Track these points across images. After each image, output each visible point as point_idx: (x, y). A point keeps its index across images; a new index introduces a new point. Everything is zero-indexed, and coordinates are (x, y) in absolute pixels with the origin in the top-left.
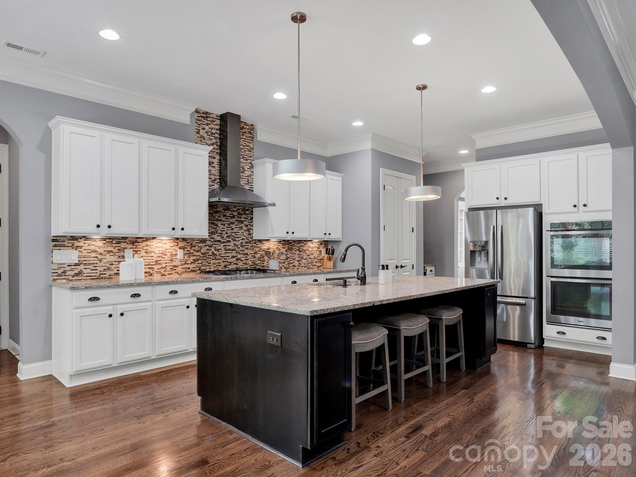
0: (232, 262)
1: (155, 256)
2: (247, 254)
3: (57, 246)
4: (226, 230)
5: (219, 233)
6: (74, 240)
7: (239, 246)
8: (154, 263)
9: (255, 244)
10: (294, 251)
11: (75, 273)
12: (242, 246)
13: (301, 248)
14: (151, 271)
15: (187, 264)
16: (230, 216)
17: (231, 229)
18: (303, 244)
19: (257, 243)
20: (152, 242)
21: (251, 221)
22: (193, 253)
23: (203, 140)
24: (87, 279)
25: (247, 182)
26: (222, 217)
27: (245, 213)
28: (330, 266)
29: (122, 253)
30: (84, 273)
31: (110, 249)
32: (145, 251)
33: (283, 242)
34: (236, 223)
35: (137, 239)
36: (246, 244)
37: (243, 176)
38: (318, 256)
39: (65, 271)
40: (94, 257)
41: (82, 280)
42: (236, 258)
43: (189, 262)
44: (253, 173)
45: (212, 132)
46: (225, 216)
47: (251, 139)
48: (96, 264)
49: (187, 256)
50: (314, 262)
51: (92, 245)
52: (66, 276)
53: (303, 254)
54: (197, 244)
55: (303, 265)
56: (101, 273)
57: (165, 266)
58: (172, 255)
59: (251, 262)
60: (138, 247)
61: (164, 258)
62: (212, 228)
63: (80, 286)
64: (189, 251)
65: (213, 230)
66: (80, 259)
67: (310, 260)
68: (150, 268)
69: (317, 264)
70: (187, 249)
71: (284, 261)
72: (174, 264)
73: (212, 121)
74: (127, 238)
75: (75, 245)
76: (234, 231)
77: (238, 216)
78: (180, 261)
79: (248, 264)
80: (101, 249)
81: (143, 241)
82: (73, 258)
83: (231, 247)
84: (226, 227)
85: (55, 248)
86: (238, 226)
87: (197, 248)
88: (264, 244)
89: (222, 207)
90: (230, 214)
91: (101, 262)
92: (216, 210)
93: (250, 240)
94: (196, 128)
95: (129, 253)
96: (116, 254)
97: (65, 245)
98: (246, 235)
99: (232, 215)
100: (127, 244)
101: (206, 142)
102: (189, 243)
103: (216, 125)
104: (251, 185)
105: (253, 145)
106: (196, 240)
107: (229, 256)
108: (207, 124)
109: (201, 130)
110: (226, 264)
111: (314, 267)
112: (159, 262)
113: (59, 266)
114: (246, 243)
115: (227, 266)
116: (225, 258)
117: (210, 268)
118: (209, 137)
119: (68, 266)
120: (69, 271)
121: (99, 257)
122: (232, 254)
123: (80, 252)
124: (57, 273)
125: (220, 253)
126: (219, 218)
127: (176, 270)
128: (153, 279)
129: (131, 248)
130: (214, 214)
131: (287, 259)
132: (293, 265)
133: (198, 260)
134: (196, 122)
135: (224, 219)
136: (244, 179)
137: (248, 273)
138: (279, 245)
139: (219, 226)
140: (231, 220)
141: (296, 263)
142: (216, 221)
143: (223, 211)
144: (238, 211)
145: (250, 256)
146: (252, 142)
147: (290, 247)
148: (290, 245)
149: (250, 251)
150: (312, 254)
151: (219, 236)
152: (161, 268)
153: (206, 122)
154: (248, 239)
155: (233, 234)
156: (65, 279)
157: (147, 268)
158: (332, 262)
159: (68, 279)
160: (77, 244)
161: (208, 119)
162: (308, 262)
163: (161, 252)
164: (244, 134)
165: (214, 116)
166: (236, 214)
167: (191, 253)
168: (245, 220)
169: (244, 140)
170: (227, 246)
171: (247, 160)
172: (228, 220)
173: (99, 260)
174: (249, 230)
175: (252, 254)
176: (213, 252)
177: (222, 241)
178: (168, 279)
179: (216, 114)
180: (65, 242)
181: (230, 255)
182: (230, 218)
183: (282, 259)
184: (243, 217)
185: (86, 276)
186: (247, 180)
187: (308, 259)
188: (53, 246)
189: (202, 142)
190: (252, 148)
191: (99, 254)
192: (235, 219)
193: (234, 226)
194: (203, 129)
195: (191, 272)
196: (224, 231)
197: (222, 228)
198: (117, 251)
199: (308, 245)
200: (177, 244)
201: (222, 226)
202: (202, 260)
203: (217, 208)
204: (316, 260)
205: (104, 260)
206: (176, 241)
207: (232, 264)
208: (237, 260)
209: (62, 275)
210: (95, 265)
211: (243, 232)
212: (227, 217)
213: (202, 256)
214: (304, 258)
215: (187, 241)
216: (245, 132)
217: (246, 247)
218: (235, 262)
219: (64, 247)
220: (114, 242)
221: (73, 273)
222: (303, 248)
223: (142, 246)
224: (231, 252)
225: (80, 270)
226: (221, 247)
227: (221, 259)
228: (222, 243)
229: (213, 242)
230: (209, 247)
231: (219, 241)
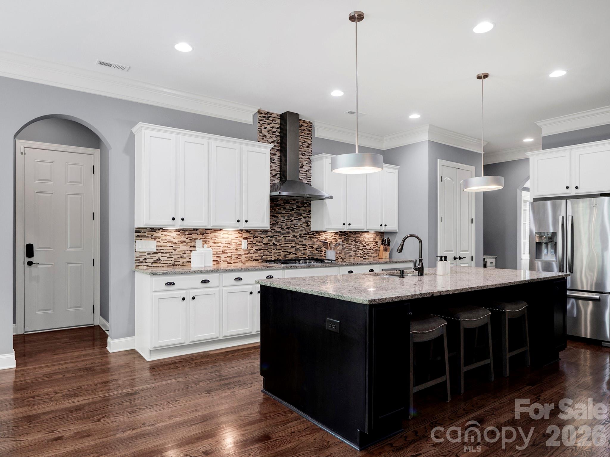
0: (291, 252)
1: (222, 245)
2: (305, 245)
3: (139, 237)
4: (286, 222)
5: (280, 225)
6: (153, 231)
7: (298, 237)
8: (221, 253)
9: (313, 235)
10: (350, 242)
11: (154, 261)
12: (300, 237)
13: (357, 239)
14: (218, 259)
15: (250, 253)
16: (289, 209)
17: (290, 221)
18: (359, 235)
19: (315, 234)
20: (219, 233)
21: (309, 214)
22: (255, 243)
23: (265, 139)
24: (164, 266)
25: (305, 177)
26: (282, 210)
27: (304, 206)
28: (386, 257)
29: (193, 243)
30: (161, 261)
31: (183, 239)
32: (213, 241)
33: (339, 233)
34: (295, 215)
35: (206, 231)
36: (304, 235)
37: (301, 171)
38: (374, 246)
39: (145, 258)
40: (169, 247)
41: (160, 267)
42: (295, 248)
43: (252, 251)
44: (311, 168)
45: (273, 130)
46: (285, 209)
47: (309, 136)
48: (171, 252)
49: (251, 246)
50: (370, 252)
51: (168, 236)
52: (147, 263)
53: (359, 245)
54: (259, 235)
55: (359, 255)
56: (176, 260)
57: (231, 255)
58: (237, 245)
59: (310, 252)
60: (207, 237)
61: (230, 247)
62: (273, 220)
63: (158, 272)
64: (252, 241)
65: (274, 222)
66: (158, 248)
67: (366, 251)
68: (217, 257)
69: (373, 255)
70: (250, 240)
71: (340, 251)
72: (239, 253)
73: (273, 121)
74: (198, 229)
75: (154, 236)
76: (293, 223)
77: (297, 209)
78: (244, 251)
79: (307, 254)
80: (175, 239)
81: (211, 232)
82: (153, 247)
83: (290, 238)
84: (286, 219)
85: (137, 238)
86: (297, 219)
87: (259, 239)
88: (322, 235)
89: (282, 200)
90: (289, 207)
91: (175, 251)
92: (277, 203)
93: (309, 231)
94: (258, 127)
95: (199, 243)
96: (188, 244)
97: (146, 235)
98: (305, 227)
99: (292, 208)
100: (198, 235)
101: (267, 141)
102: (252, 234)
103: (277, 124)
104: (309, 180)
105: (311, 142)
106: (259, 232)
107: (289, 247)
108: (269, 124)
109: (263, 129)
110: (285, 254)
111: (370, 257)
112: (225, 251)
113: (141, 254)
114: (305, 234)
115: (287, 256)
116: (285, 248)
117: (271, 258)
118: (270, 135)
119: (148, 254)
120: (149, 258)
121: (174, 246)
122: (291, 244)
123: (158, 242)
124: (139, 260)
125: (280, 243)
126: (279, 211)
127: (240, 258)
128: (220, 267)
129: (201, 238)
130: (275, 207)
131: (343, 249)
132: (349, 255)
133: (260, 250)
134: (258, 122)
135: (284, 212)
136: (303, 173)
137: (306, 263)
138: (336, 236)
139: (279, 218)
140: (290, 213)
141: (353, 254)
142: (276, 213)
143: (283, 204)
144: (297, 204)
145: (308, 246)
146: (311, 138)
147: (347, 238)
148: (347, 236)
149: (309, 242)
150: (368, 245)
151: (279, 227)
152: (227, 256)
153: (268, 121)
154: (306, 230)
155: (293, 226)
156: (145, 265)
157: (215, 257)
158: (388, 253)
159: (148, 265)
160: (155, 235)
161: (269, 119)
162: (364, 253)
163: (227, 242)
164: (303, 131)
165: (275, 116)
166: (295, 207)
167: (253, 243)
168: (303, 212)
169: (302, 137)
170: (287, 236)
171: (305, 155)
172: (287, 213)
173: (174, 249)
174: (307, 222)
175: (310, 244)
176: (274, 242)
177: (282, 232)
178: (233, 266)
179: (277, 114)
180: (145, 233)
181: (290, 245)
182: (289, 210)
183: (339, 249)
184: (301, 210)
185: (163, 264)
186: (305, 175)
187: (364, 249)
188: (136, 237)
189: (264, 140)
190: (310, 145)
191: (174, 244)
192: (294, 212)
193: (293, 218)
194: (265, 128)
195: (253, 261)
196: (284, 223)
197: (283, 220)
198: (189, 241)
199: (364, 236)
200: (241, 235)
201: (282, 219)
202: (264, 249)
204: (372, 250)
205: (178, 249)
206: (241, 232)
207: (291, 253)
208: (296, 250)
209: (143, 262)
210: (170, 254)
211: (301, 223)
212: (287, 210)
213: (263, 246)
214: (360, 249)
215: (250, 233)
216: (304, 130)
217: (304, 238)
218: (294, 252)
219: (145, 237)
220: (187, 233)
221: (152, 260)
222: (359, 239)
223: (211, 237)
224: (290, 242)
225: (158, 258)
226: (281, 237)
227: (281, 249)
228: (282, 234)
229: (273, 233)
230: (270, 238)
231: (279, 232)
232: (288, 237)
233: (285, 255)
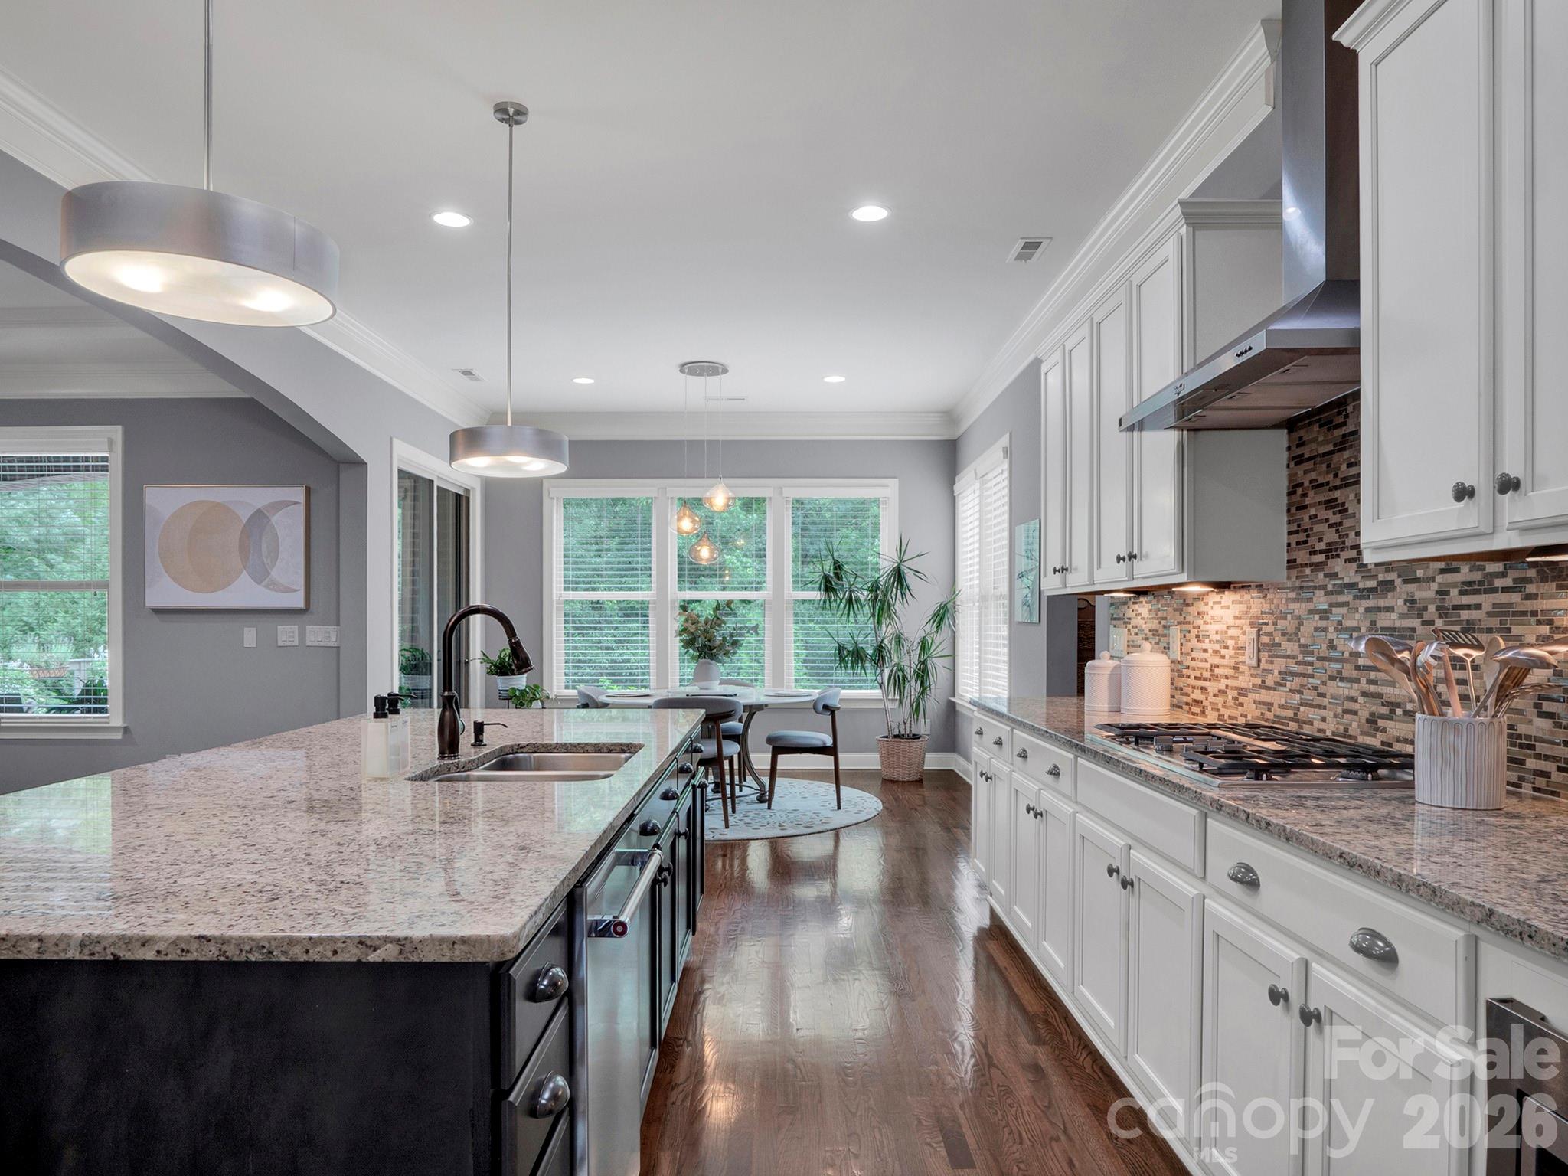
1: (1210, 648)
3: (1114, 619)
6: (1125, 604)
7: (1432, 608)
8: (1209, 675)
14: (1204, 698)
15: (1265, 687)
20: (1205, 603)
22: (1279, 645)
29: (1168, 638)
31: (1156, 624)
32: (1197, 631)
36: (1466, 600)
43: (1270, 682)
49: (1266, 655)
51: (1140, 614)
54: (1290, 606)
57: (1225, 688)
58: (1237, 649)
60: (1187, 618)
61: (1225, 657)
62: (1331, 526)
64: (1272, 634)
65: (1331, 536)
68: (1203, 688)
70: (1268, 629)
72: (1240, 681)
75: (1126, 616)
78: (1251, 675)
80: (1146, 624)
81: (1194, 599)
82: (1123, 647)
83: (1394, 616)
87: (1288, 623)
92: (1343, 431)
95: (1175, 637)
96: (1163, 639)
97: (1118, 615)
100: (1175, 609)
102: (1271, 601)
110: (1374, 709)
112: (1217, 671)
114: (1468, 588)
115: (1380, 722)
116: (1373, 675)
117: (1324, 720)
123: (1129, 633)
127: (1243, 705)
129: (1178, 622)
133: (1291, 676)
151: (1350, 560)
152: (1219, 691)
157: (1199, 688)
160: (1127, 613)
163: (1218, 637)
167: (1273, 644)
170: (1379, 610)
176: (1331, 641)
180: (1119, 608)
198: (1163, 631)
200: (1246, 607)
202: (1303, 675)
203: (1344, 424)
206: (1245, 596)
213: (1301, 657)
215: (1268, 596)
217: (1465, 615)
219: (1117, 619)
220: (1161, 605)
223: (1193, 618)
226: (1357, 616)
227: (1357, 681)
228: (1362, 598)
229: (1331, 593)
230: (1321, 618)
231: (1352, 586)
232: (1383, 615)
233: (1372, 714)
